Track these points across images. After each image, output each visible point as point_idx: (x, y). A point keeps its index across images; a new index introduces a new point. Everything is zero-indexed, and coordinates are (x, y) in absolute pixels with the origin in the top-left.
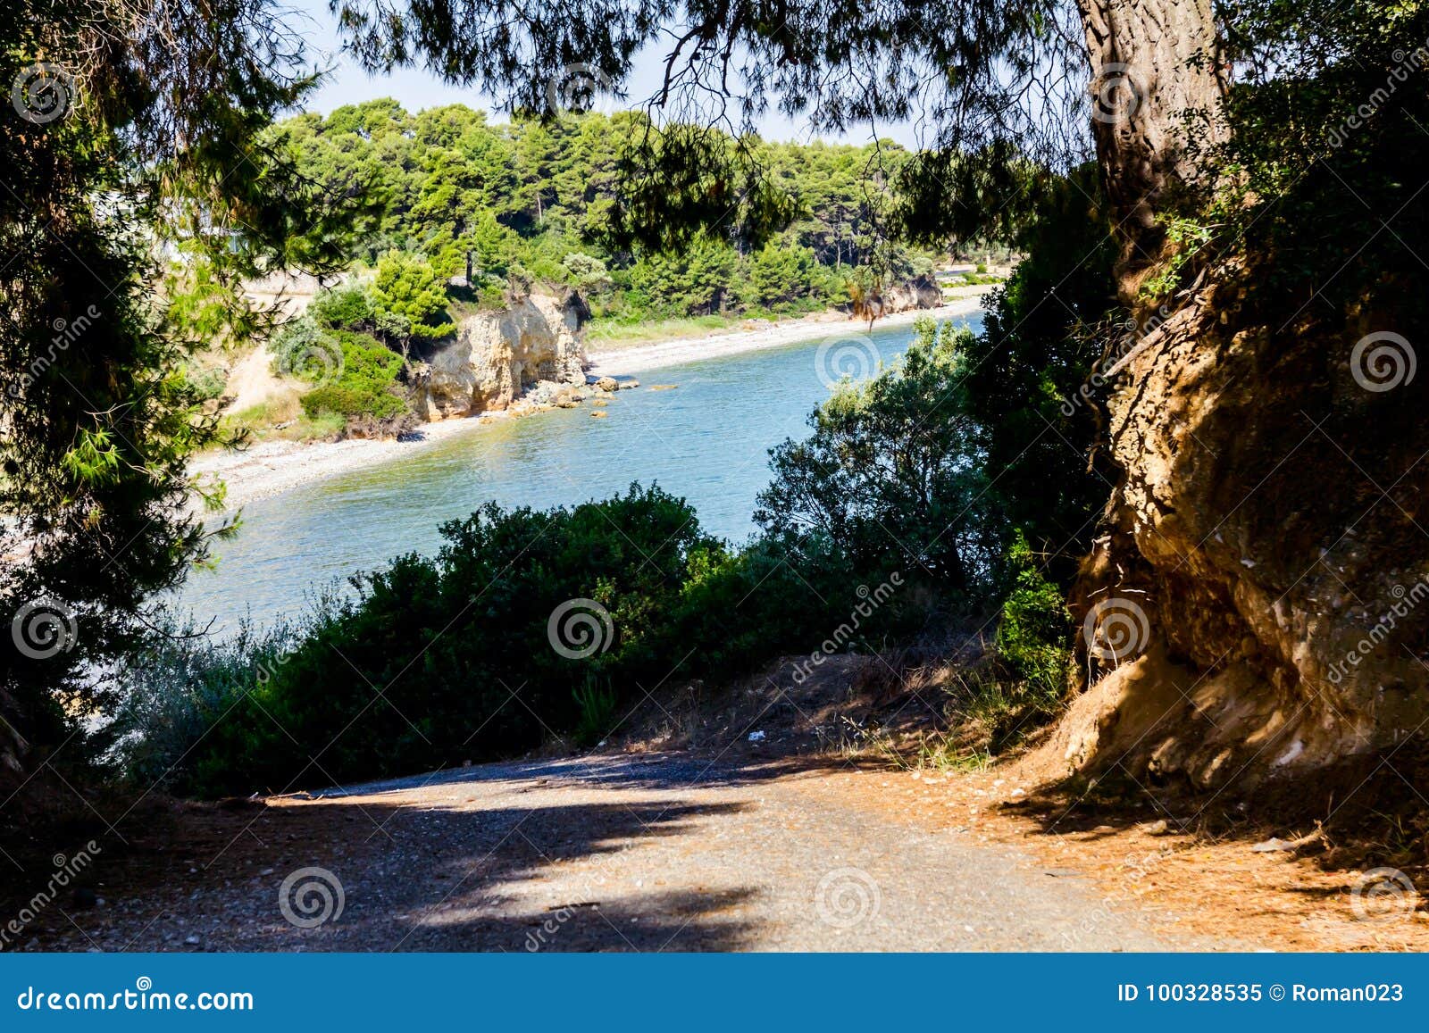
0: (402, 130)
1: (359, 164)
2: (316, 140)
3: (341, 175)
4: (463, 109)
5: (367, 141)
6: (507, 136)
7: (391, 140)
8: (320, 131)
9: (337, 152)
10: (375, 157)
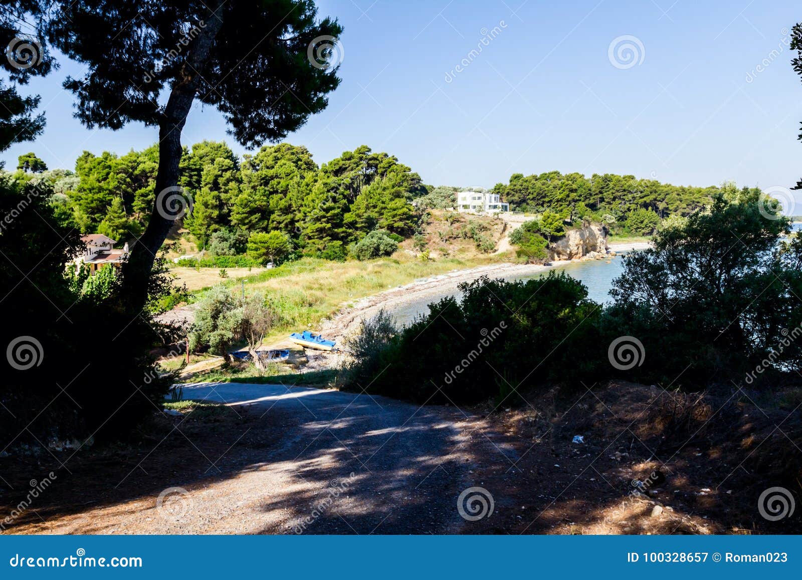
0: (560, 180)
1: (546, 189)
2: (535, 182)
3: (541, 192)
4: (578, 174)
5: (549, 183)
6: (590, 182)
7: (556, 182)
8: (536, 180)
9: (540, 185)
10: (551, 187)
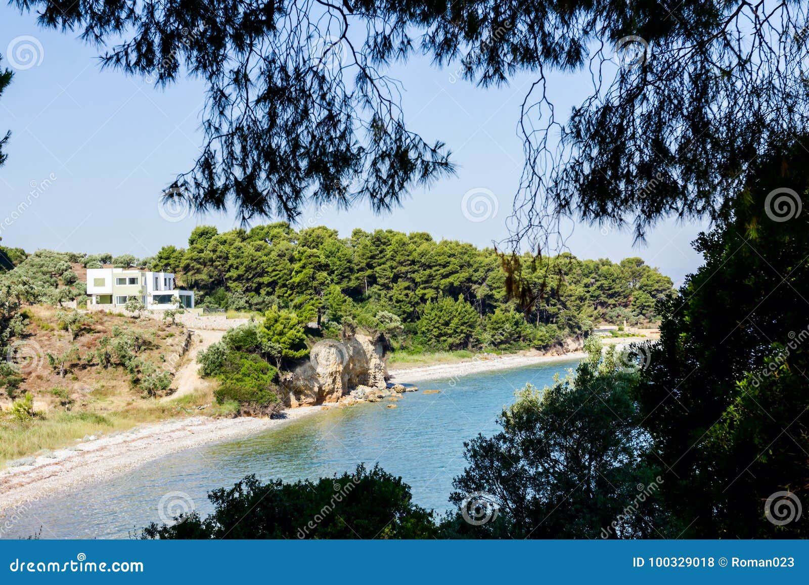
0: (290, 240)
1: (264, 258)
2: (241, 244)
3: (254, 264)
4: (325, 229)
5: (270, 246)
6: (349, 245)
7: (283, 245)
8: (244, 240)
9: (252, 251)
10: (274, 255)
